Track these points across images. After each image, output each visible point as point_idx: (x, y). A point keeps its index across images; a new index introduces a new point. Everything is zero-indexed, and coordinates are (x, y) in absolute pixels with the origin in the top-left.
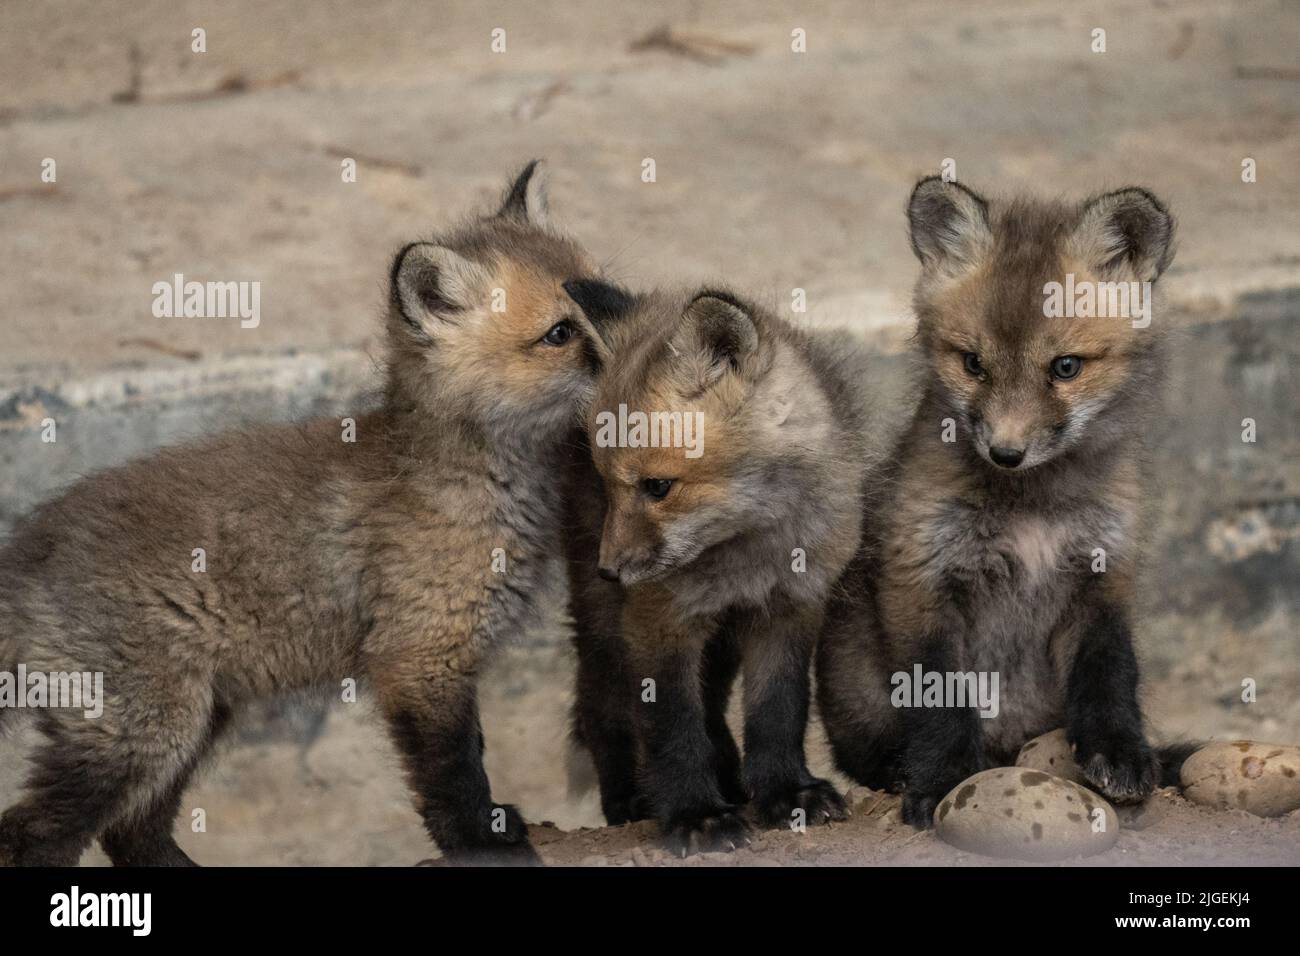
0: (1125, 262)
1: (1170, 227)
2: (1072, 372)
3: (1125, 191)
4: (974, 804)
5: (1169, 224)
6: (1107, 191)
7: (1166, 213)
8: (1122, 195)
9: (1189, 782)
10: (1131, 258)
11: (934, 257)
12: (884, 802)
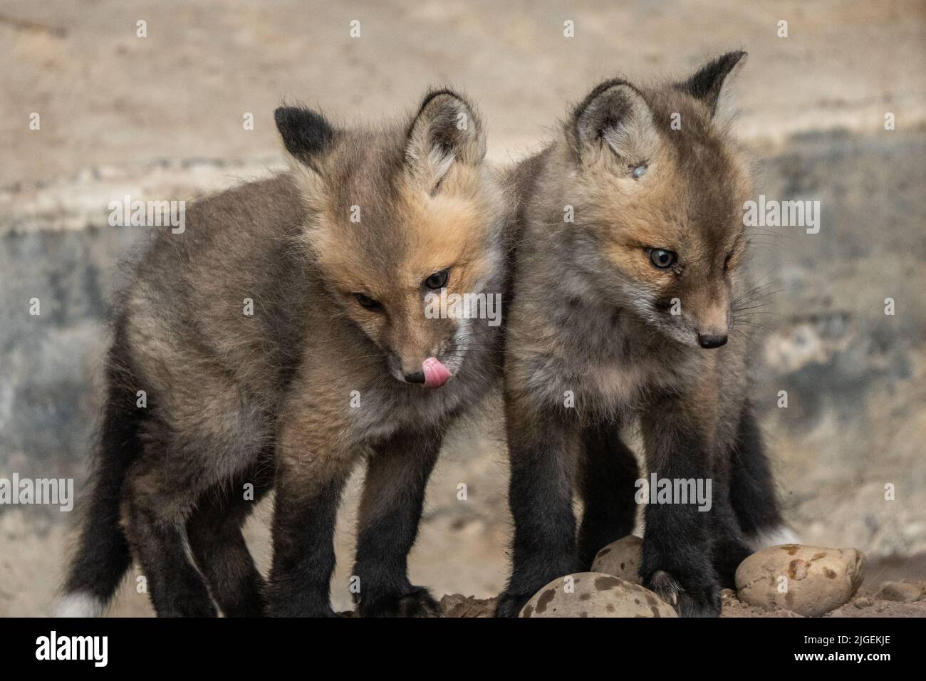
4: (555, 607)
9: (744, 584)
12: (474, 607)
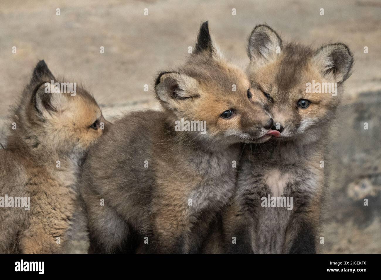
0: (332, 72)
1: (352, 63)
2: (306, 106)
3: (338, 44)
5: (352, 62)
6: (331, 43)
7: (352, 57)
8: (337, 45)
10: (334, 72)
11: (256, 58)
